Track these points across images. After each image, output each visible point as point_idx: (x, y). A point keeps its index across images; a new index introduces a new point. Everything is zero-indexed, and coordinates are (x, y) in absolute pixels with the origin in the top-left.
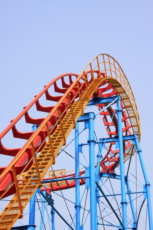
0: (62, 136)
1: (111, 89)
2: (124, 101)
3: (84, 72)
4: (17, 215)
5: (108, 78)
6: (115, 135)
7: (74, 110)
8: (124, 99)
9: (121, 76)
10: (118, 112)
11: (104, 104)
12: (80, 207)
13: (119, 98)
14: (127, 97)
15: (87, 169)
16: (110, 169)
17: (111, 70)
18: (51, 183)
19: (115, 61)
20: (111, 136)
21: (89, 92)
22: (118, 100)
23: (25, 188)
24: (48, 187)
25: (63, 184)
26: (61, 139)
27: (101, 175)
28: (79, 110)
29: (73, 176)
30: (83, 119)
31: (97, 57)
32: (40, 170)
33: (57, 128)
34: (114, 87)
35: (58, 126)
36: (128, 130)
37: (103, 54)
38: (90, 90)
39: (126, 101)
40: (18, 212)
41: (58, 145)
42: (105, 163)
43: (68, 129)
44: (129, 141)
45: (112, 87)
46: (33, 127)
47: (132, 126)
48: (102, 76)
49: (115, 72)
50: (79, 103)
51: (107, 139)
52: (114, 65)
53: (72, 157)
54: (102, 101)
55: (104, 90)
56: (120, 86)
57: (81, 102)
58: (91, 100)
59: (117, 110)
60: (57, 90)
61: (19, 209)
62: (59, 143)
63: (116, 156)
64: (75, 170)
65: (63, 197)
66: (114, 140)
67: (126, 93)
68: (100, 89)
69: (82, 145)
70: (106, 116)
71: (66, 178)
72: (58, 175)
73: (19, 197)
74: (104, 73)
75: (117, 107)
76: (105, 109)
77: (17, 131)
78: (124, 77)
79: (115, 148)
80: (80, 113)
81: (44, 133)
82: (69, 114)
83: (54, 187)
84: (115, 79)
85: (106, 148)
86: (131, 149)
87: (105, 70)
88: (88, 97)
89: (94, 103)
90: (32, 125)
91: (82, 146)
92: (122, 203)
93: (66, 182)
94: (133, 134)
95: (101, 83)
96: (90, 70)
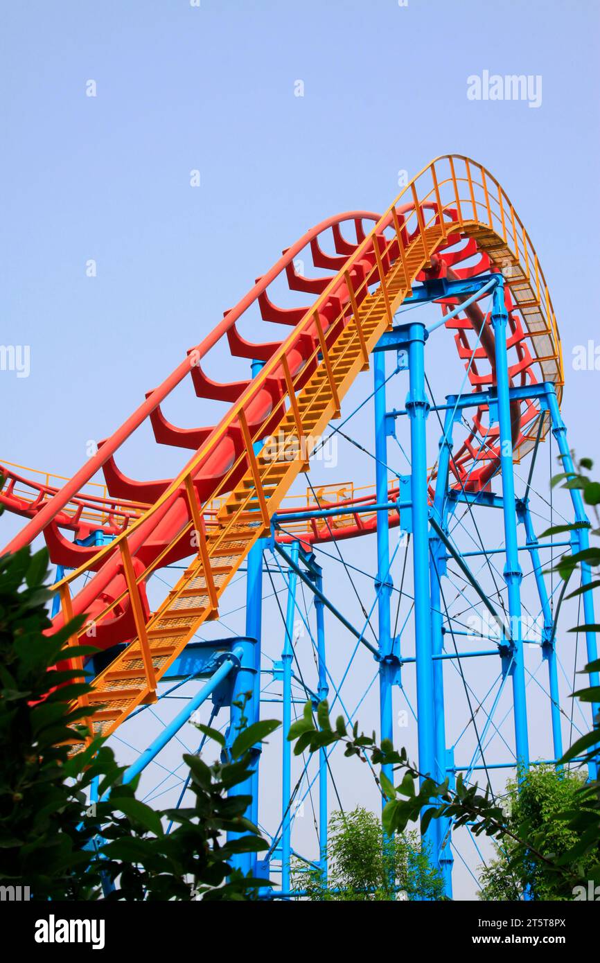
0: (331, 393)
1: (476, 253)
2: (514, 288)
3: (393, 209)
4: (203, 609)
5: (465, 224)
6: (491, 386)
7: (365, 318)
8: (514, 282)
9: (505, 215)
10: (496, 321)
11: (456, 298)
12: (390, 586)
13: (498, 280)
14: (523, 278)
15: (404, 482)
16: (477, 481)
17: (473, 202)
18: (313, 521)
19: (486, 175)
20: (479, 388)
21: (408, 267)
22: (496, 285)
23: (224, 538)
24: (306, 533)
25: (346, 523)
26: (326, 402)
27: (452, 496)
28: (380, 318)
29: (373, 500)
30: (393, 341)
31: (432, 166)
32: (266, 487)
33: (318, 370)
34: (483, 249)
35: (320, 363)
36: (526, 370)
37: (449, 157)
38: (412, 259)
39: (521, 287)
40: (204, 602)
41: (318, 416)
42: (464, 465)
43: (346, 371)
44: (532, 400)
45: (478, 249)
46: (252, 366)
47: (538, 358)
48: (447, 219)
49: (488, 207)
50: (378, 298)
51: (463, 396)
52: (484, 187)
53: (364, 450)
54: (449, 289)
55: (457, 257)
56: (501, 245)
57: (386, 295)
58: (415, 289)
59: (494, 314)
60: (320, 260)
61: (206, 593)
62: (320, 411)
63: (493, 443)
64: (375, 484)
65: (342, 562)
66: (484, 400)
67: (519, 265)
68: (446, 256)
69: (394, 415)
70: (466, 331)
71: (355, 505)
72: (331, 497)
73: (206, 564)
74: (455, 211)
75: (494, 305)
76: (460, 311)
77: (206, 380)
78: (513, 220)
79: (488, 422)
80: (382, 326)
81: (279, 383)
82: (350, 328)
83: (321, 531)
84: (486, 226)
85: (465, 421)
86: (538, 424)
87: (458, 201)
88: (404, 281)
89: (429, 295)
90: (250, 361)
91: (396, 418)
92: (507, 575)
93: (356, 518)
94: (542, 382)
95: (443, 240)
96: (411, 202)
